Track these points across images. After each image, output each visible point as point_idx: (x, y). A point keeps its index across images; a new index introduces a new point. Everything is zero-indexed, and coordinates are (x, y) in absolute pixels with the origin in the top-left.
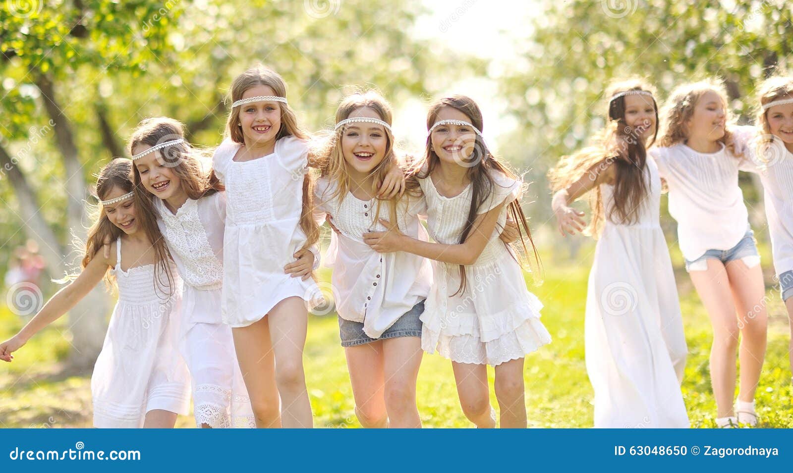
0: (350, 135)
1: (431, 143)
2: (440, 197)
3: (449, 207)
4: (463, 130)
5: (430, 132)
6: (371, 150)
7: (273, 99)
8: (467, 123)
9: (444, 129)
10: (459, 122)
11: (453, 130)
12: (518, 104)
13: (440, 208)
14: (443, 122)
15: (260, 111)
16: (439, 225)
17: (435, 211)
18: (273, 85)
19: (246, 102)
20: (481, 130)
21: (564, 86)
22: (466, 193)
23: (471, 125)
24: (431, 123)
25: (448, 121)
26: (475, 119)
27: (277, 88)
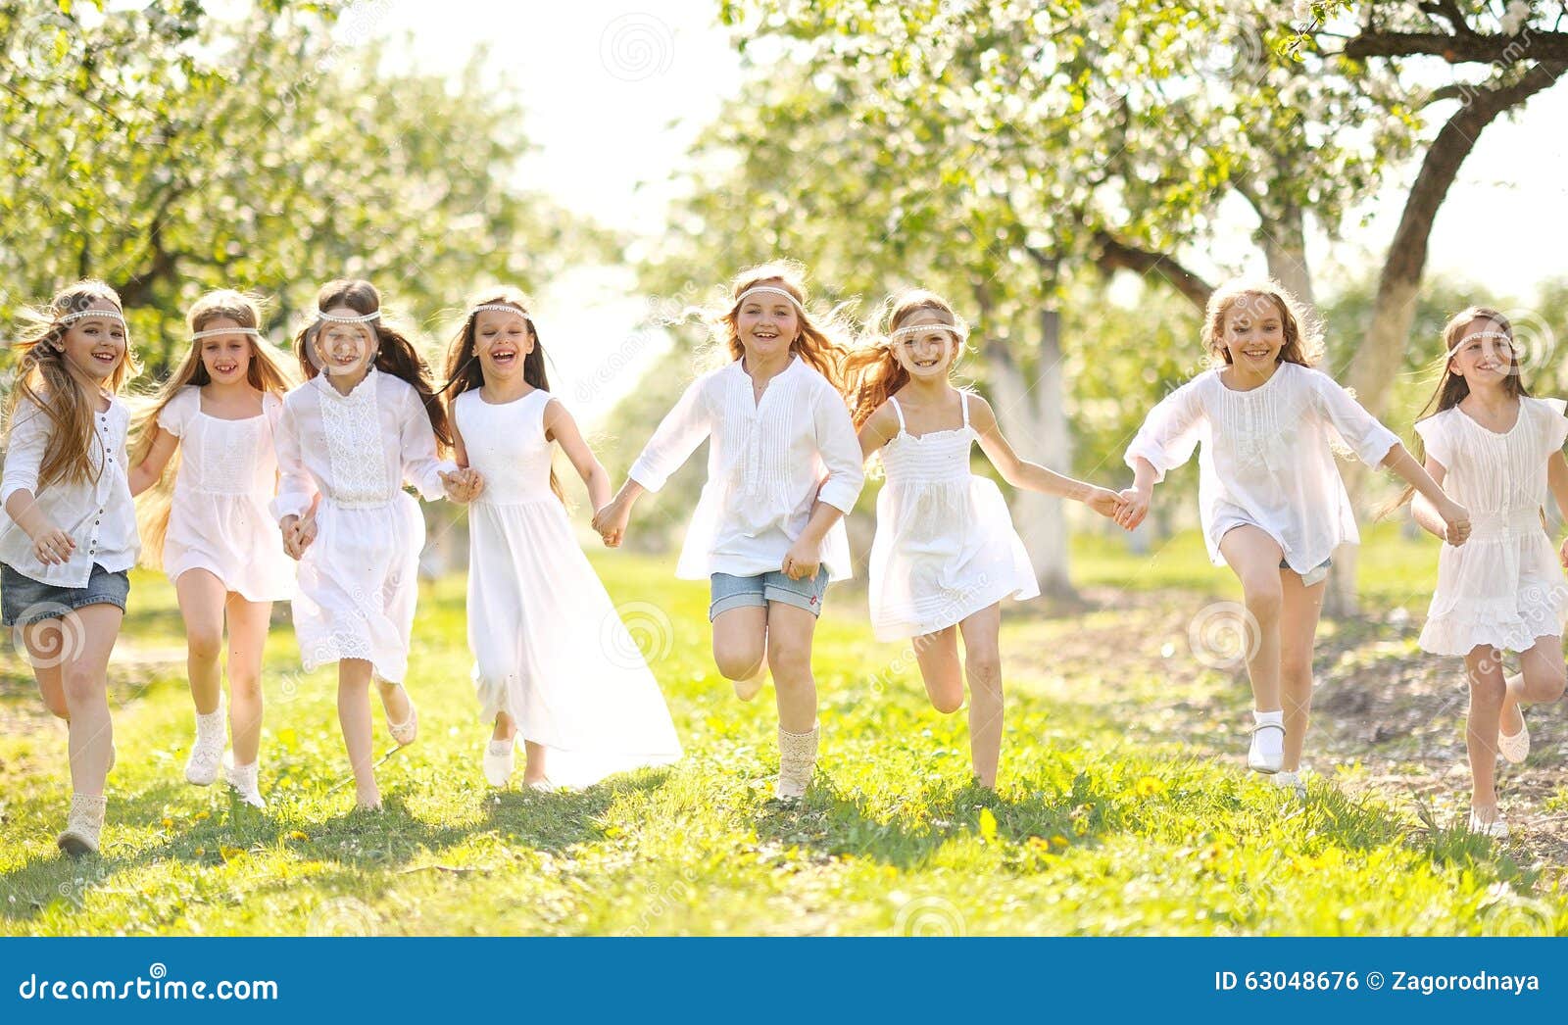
27: (244, 319)
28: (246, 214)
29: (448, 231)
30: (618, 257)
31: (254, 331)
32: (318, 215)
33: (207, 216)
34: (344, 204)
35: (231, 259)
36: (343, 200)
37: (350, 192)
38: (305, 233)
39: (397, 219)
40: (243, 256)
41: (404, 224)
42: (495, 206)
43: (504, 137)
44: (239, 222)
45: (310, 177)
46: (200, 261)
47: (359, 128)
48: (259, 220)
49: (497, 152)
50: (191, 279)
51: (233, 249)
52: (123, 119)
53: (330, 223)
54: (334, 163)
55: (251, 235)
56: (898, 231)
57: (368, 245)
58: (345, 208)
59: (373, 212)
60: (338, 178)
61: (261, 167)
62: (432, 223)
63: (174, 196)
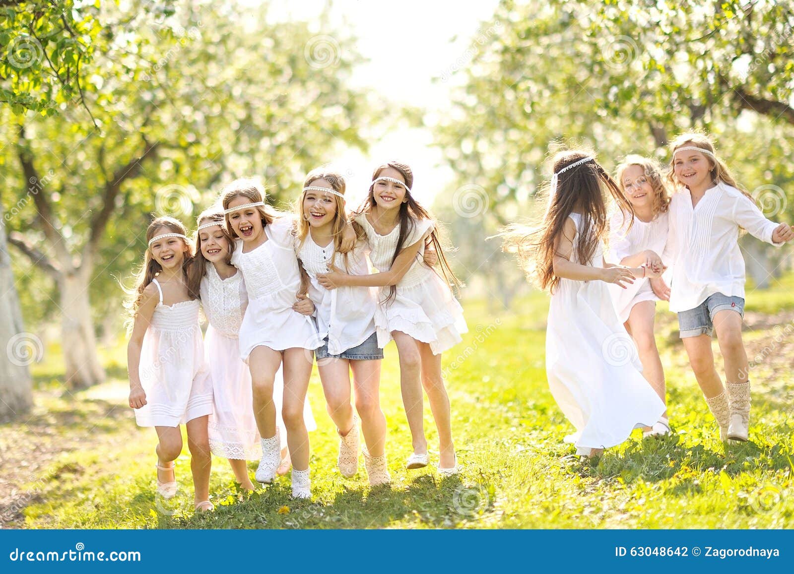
0: (309, 198)
1: (373, 191)
2: (377, 235)
3: (382, 243)
4: (397, 186)
5: (373, 182)
6: (323, 212)
7: (251, 206)
8: (401, 182)
9: (384, 184)
10: (396, 181)
11: (390, 185)
12: (453, 153)
13: (376, 243)
14: (384, 178)
15: (243, 216)
16: (376, 256)
17: (374, 245)
18: (249, 196)
19: (231, 211)
20: (410, 187)
21: (498, 136)
22: (396, 231)
23: (404, 184)
24: (375, 177)
25: (389, 178)
26: (408, 179)
27: (253, 197)
28: (199, 117)
29: (323, 118)
30: (420, 123)
31: (262, 203)
32: (242, 114)
33: (175, 119)
34: (257, 106)
35: (191, 144)
36: (256, 103)
37: (261, 98)
38: (235, 125)
39: (289, 113)
40: (197, 142)
41: (295, 115)
42: (344, 98)
43: (345, 55)
44: (195, 122)
45: (237, 91)
46: (172, 147)
47: (264, 59)
48: (208, 119)
49: (345, 65)
50: (166, 159)
51: (190, 138)
52: (129, 67)
53: (249, 118)
54: (250, 81)
55: (202, 129)
56: (615, 101)
57: (273, 130)
58: (258, 108)
59: (275, 109)
60: (253, 90)
61: (207, 88)
62: (312, 114)
63: (154, 108)
